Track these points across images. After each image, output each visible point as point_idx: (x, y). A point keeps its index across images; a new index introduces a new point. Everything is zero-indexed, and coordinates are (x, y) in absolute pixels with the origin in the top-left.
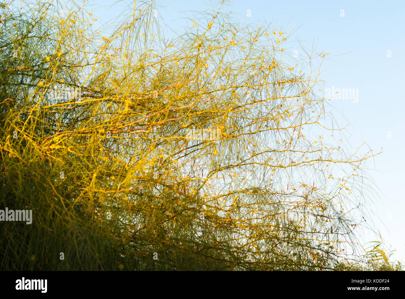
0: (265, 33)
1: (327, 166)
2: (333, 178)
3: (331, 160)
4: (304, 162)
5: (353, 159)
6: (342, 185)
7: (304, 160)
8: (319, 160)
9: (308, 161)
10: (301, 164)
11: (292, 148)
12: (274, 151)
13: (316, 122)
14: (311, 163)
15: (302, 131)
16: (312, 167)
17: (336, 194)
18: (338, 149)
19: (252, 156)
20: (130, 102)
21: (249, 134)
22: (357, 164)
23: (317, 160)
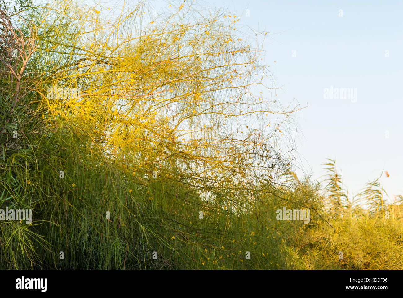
1: (267, 115)
3: (270, 111)
4: (250, 112)
5: (286, 111)
6: (277, 128)
7: (250, 111)
9: (253, 111)
10: (248, 114)
11: (241, 102)
12: (227, 103)
13: (260, 83)
14: (256, 113)
16: (256, 116)
17: (272, 135)
18: (275, 102)
19: (211, 106)
22: (288, 114)
23: (260, 111)
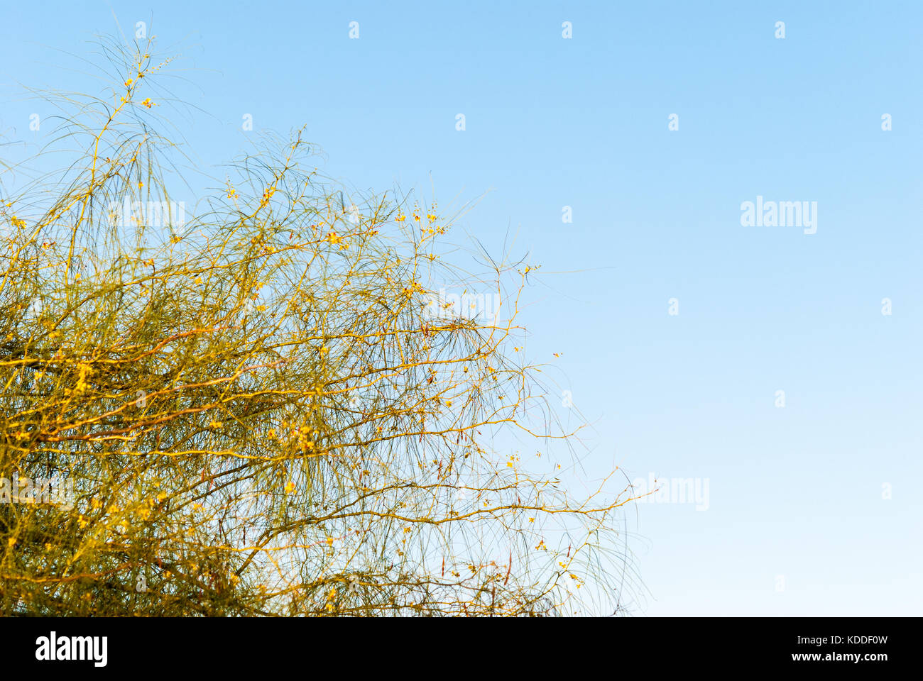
0: (395, 215)
1: (532, 519)
2: (546, 550)
3: (542, 505)
4: (480, 511)
5: (592, 505)
6: (564, 566)
7: (482, 507)
8: (516, 507)
9: (489, 508)
10: (474, 516)
11: (452, 480)
12: (410, 485)
13: (508, 420)
14: (498, 513)
15: (477, 438)
16: (498, 523)
17: (549, 587)
18: (555, 485)
19: (360, 498)
20: (91, 369)
21: (354, 444)
23: (510, 507)
